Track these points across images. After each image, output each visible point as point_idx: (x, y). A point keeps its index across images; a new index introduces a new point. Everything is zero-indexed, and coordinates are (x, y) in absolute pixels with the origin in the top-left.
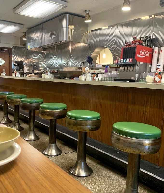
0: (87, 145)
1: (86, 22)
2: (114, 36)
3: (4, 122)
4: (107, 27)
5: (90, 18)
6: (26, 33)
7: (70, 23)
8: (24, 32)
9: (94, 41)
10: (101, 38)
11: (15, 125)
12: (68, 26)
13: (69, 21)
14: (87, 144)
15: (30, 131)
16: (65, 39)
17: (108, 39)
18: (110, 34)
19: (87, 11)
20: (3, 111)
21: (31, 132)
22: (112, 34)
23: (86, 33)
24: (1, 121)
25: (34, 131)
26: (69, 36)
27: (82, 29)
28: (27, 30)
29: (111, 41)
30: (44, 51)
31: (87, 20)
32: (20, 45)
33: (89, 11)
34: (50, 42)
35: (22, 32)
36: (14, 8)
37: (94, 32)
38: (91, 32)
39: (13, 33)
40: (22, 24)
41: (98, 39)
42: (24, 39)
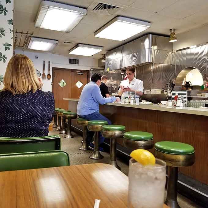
0: (179, 183)
1: (171, 41)
2: (204, 55)
3: (83, 149)
4: (196, 46)
5: (176, 37)
6: (105, 55)
7: (153, 43)
8: (103, 54)
9: (180, 60)
10: (189, 57)
11: (95, 153)
12: (151, 46)
13: (152, 41)
14: (178, 181)
15: (112, 160)
16: (148, 61)
17: (196, 58)
18: (199, 54)
19: (173, 30)
20: (83, 137)
21: (112, 162)
22: (202, 53)
23: (171, 52)
24: (80, 148)
25: (115, 160)
26: (152, 57)
27: (167, 49)
28: (107, 52)
29: (201, 60)
30: (124, 73)
31: (173, 39)
32: (99, 67)
33: (174, 29)
34: (131, 64)
35: (101, 54)
36: (95, 31)
37: (180, 52)
38: (177, 52)
39: (93, 55)
40: (102, 47)
41: (185, 59)
42: (103, 61)
